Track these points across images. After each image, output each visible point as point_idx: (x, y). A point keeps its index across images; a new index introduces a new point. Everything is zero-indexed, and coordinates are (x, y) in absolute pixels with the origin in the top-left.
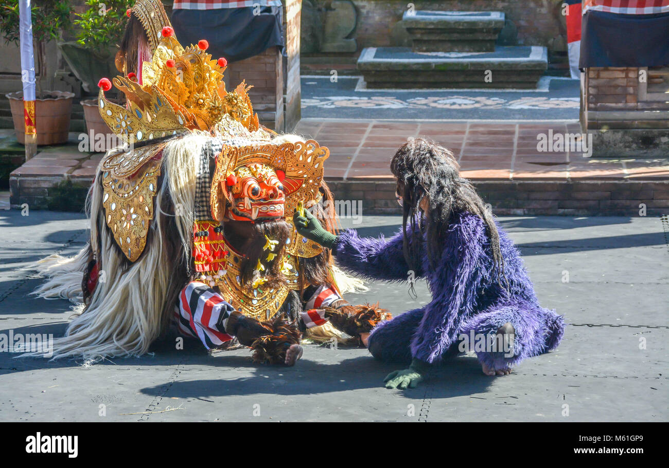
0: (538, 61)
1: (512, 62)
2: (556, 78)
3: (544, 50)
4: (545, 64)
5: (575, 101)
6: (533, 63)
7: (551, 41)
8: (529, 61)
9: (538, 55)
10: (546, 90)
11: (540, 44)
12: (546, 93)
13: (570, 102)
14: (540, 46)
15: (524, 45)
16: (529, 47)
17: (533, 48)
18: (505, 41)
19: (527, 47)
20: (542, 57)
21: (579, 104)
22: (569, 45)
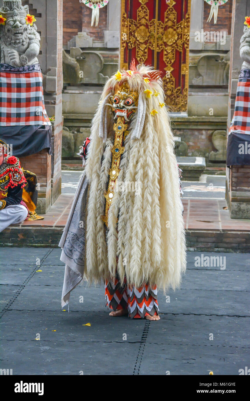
0: (200, 165)
1: (185, 165)
2: (210, 176)
3: (203, 159)
4: (204, 167)
5: (222, 188)
6: (198, 166)
7: (207, 155)
8: (195, 165)
9: (200, 161)
10: (205, 182)
11: (201, 156)
12: (205, 183)
13: (219, 189)
14: (201, 157)
15: (192, 156)
16: (195, 157)
17: (197, 158)
18: (181, 154)
19: (193, 158)
20: (203, 163)
21: (225, 190)
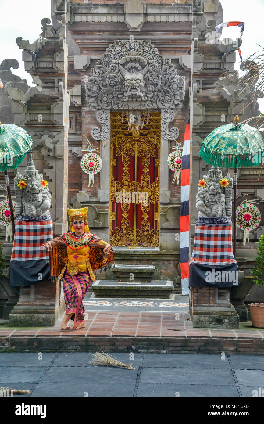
0: (170, 287)
1: (159, 286)
2: (177, 295)
3: (172, 282)
4: (173, 288)
5: (186, 304)
7: (175, 279)
8: (166, 287)
9: (169, 284)
11: (170, 280)
12: (174, 300)
18: (156, 278)
19: (165, 281)
20: (172, 285)
21: (189, 306)
22: (182, 280)
